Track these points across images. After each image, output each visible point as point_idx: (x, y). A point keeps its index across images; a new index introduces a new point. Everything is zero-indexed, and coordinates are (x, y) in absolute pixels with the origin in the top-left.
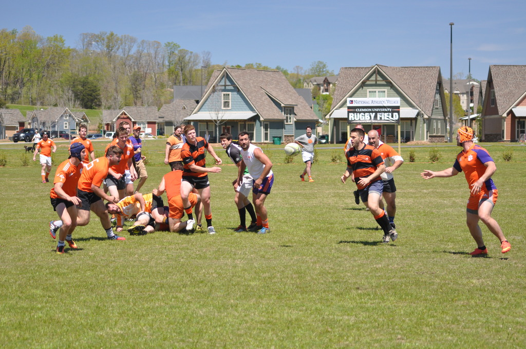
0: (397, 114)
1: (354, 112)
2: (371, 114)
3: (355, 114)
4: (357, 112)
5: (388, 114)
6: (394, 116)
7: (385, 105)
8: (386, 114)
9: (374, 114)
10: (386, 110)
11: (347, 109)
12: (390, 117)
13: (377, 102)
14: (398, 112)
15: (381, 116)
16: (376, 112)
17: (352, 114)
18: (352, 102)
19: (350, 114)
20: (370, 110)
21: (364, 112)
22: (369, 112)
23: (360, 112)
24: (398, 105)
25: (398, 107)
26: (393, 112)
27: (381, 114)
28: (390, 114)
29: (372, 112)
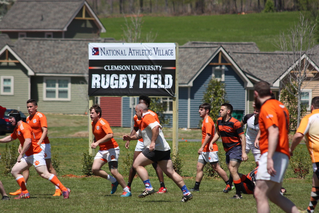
0: (170, 76)
1: (100, 72)
2: (129, 75)
3: (103, 75)
4: (106, 73)
5: (156, 76)
6: (166, 81)
7: (151, 58)
8: (153, 77)
9: (134, 76)
10: (152, 68)
11: (87, 65)
12: (160, 83)
13: (138, 52)
14: (173, 73)
15: (145, 81)
16: (138, 73)
17: (97, 76)
18: (96, 51)
19: (94, 76)
20: (127, 68)
21: (118, 73)
22: (126, 72)
23: (111, 73)
24: (173, 58)
25: (172, 63)
26: (164, 73)
27: (145, 76)
28: (160, 76)
29: (131, 72)
